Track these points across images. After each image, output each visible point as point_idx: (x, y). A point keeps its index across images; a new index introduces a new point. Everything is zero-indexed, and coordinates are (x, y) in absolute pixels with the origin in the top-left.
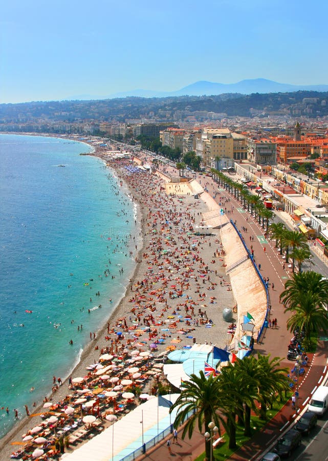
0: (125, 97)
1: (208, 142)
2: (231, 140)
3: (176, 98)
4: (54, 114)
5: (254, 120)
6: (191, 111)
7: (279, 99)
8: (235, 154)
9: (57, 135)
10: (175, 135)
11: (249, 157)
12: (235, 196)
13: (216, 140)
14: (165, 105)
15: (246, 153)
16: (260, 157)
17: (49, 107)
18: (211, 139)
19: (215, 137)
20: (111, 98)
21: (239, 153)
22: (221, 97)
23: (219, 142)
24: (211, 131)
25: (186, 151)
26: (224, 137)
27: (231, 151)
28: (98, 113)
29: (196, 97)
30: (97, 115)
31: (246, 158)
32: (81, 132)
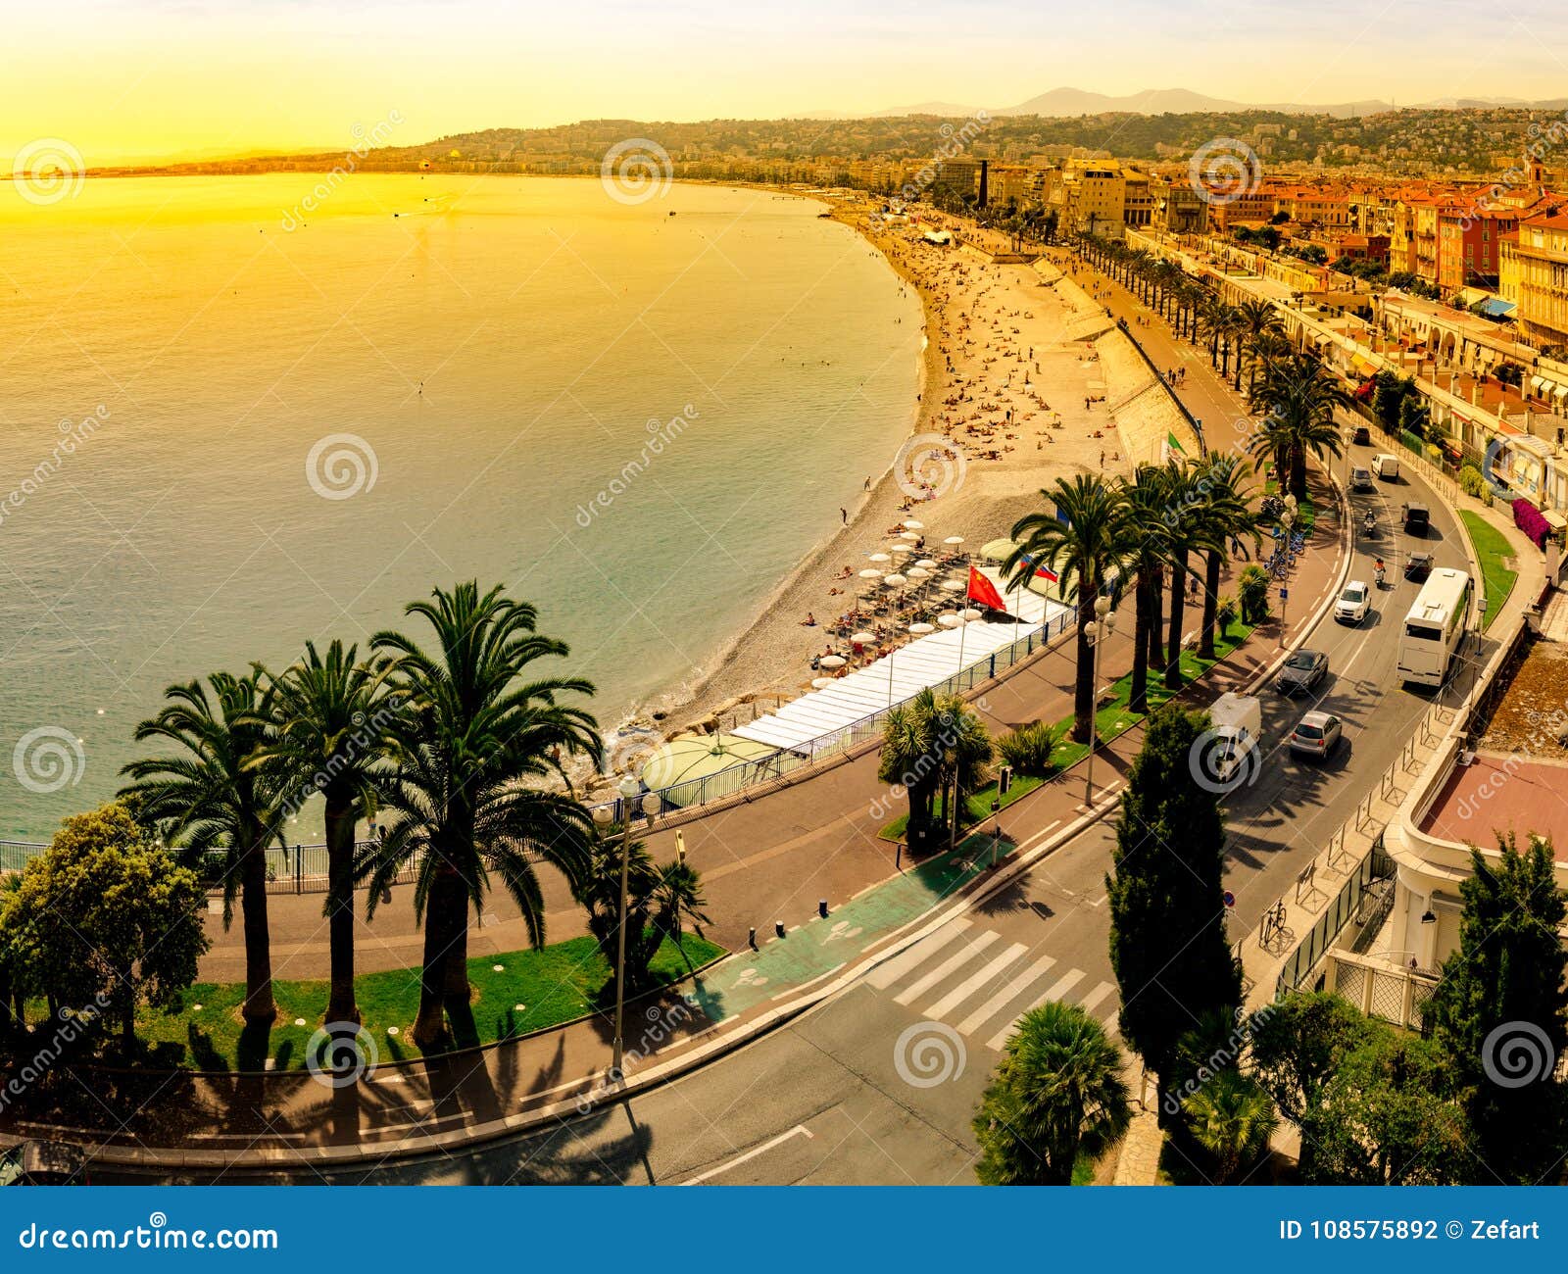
0: (906, 116)
1: (1076, 187)
2: (1121, 184)
3: (1010, 120)
4: (756, 147)
5: (1163, 165)
6: (1040, 145)
7: (1211, 125)
8: (1126, 212)
9: (761, 185)
10: (1006, 176)
11: (1154, 218)
12: (1126, 286)
13: (1091, 180)
14: (988, 132)
15: (1149, 212)
16: (1176, 218)
17: (750, 133)
18: (1081, 178)
19: (1089, 174)
20: (876, 116)
21: (1134, 212)
22: (1103, 119)
23: (1098, 184)
24: (1082, 165)
25: (1027, 206)
26: (1109, 175)
27: (1121, 206)
28: (849, 145)
29: (1052, 118)
30: (844, 149)
31: (1148, 222)
32: (808, 179)
